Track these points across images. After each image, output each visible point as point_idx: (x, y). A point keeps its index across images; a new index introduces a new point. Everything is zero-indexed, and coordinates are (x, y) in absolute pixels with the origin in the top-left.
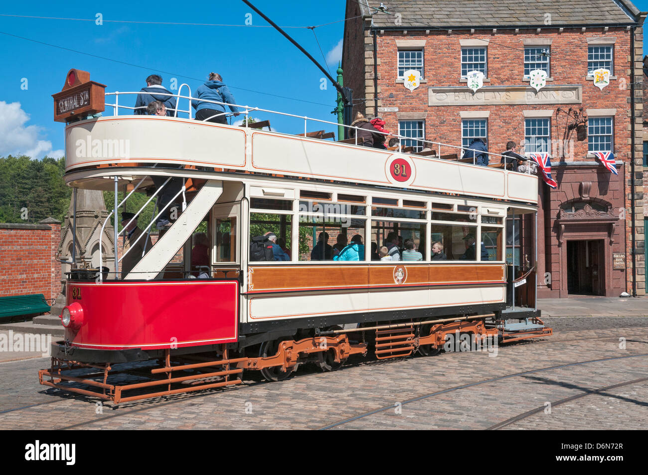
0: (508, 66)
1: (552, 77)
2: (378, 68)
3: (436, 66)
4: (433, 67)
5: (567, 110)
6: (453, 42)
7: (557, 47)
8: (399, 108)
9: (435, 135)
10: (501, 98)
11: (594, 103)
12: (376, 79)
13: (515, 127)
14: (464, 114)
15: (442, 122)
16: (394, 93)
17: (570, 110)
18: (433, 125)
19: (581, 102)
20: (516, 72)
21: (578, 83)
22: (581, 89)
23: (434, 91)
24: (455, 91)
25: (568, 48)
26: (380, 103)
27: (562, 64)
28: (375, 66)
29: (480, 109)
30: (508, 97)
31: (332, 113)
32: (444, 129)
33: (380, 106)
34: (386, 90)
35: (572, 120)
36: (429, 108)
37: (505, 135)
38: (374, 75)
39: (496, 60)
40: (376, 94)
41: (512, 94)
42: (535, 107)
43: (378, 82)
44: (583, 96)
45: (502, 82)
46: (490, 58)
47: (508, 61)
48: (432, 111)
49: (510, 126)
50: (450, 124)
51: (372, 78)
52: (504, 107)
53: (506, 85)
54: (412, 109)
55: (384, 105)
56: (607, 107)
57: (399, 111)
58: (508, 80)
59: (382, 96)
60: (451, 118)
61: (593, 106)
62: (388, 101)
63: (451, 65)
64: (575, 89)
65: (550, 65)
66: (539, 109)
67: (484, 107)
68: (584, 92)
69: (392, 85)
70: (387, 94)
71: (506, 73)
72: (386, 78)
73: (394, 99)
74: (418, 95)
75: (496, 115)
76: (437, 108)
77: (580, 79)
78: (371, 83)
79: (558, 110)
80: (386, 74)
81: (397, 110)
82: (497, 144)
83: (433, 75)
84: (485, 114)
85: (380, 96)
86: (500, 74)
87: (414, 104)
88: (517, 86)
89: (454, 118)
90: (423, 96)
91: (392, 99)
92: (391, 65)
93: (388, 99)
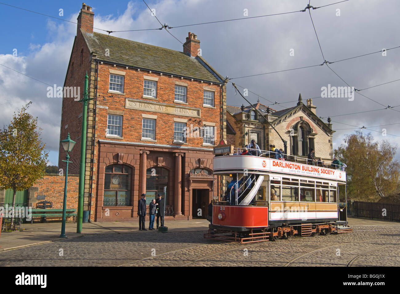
0: (167, 94)
1: (188, 103)
2: (98, 83)
4: (129, 88)
5: (194, 120)
6: (140, 76)
7: (190, 88)
8: (109, 107)
9: (128, 125)
10: (163, 109)
11: (206, 119)
12: (96, 88)
13: (170, 126)
14: (144, 115)
15: (132, 119)
16: (106, 98)
18: (127, 119)
19: (200, 117)
20: (171, 97)
21: (199, 108)
22: (200, 111)
23: (129, 101)
24: (140, 102)
25: (195, 90)
26: (98, 103)
27: (192, 97)
28: (96, 81)
29: (152, 114)
30: (167, 110)
32: (133, 122)
33: (98, 105)
34: (102, 96)
36: (125, 110)
37: (164, 130)
39: (161, 89)
40: (96, 97)
41: (169, 108)
42: (179, 117)
43: (98, 90)
44: (202, 115)
45: (164, 101)
46: (158, 88)
47: (167, 91)
48: (127, 111)
49: (167, 125)
50: (136, 120)
52: (164, 115)
53: (165, 104)
54: (116, 109)
55: (100, 104)
57: (109, 109)
58: (167, 101)
59: (99, 99)
60: (137, 117)
61: (206, 120)
63: (139, 88)
64: (198, 110)
65: (187, 97)
66: (181, 118)
67: (154, 113)
68: (201, 113)
69: (106, 93)
70: (102, 98)
71: (165, 97)
72: (102, 89)
74: (120, 101)
75: (160, 118)
76: (130, 110)
77: (200, 106)
78: (93, 90)
79: (190, 120)
80: (103, 87)
81: (108, 108)
82: (160, 134)
83: (129, 92)
84: (155, 117)
86: (163, 97)
87: (117, 106)
88: (171, 105)
89: (139, 117)
90: (122, 102)
91: (105, 101)
92: (106, 82)
93: (103, 101)
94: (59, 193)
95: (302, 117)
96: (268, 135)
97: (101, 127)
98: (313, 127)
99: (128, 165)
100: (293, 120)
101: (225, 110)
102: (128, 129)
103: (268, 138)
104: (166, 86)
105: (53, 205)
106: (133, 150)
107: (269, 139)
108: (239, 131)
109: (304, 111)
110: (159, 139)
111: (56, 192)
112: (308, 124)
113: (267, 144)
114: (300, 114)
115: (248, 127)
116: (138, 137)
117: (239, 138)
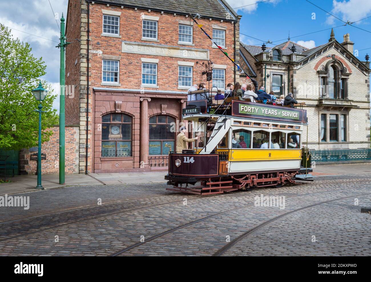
0: (170, 35)
1: (194, 44)
2: (90, 25)
3: (127, 28)
4: (125, 29)
5: (202, 63)
6: (138, 16)
7: (197, 27)
8: (103, 52)
9: (125, 71)
10: (165, 52)
11: (216, 61)
12: (88, 32)
13: (173, 70)
14: (143, 60)
15: (130, 63)
16: (100, 42)
17: (203, 63)
18: (124, 65)
19: (209, 59)
20: (174, 38)
21: (208, 49)
22: (209, 52)
23: (126, 44)
24: (139, 45)
26: (90, 47)
27: (199, 37)
28: (88, 23)
29: (153, 58)
30: (169, 52)
31: (56, 47)
32: (131, 67)
33: (91, 50)
34: (95, 40)
35: (204, 69)
36: (122, 54)
37: (167, 75)
38: (87, 29)
39: (163, 29)
40: (88, 41)
41: (172, 50)
42: (184, 60)
43: (90, 34)
44: (210, 57)
45: (166, 43)
46: (159, 28)
47: (170, 32)
48: (124, 56)
49: (170, 69)
50: (135, 65)
51: (85, 31)
52: (167, 58)
53: (169, 45)
54: (112, 53)
55: (93, 49)
56: (222, 64)
57: (103, 54)
58: (170, 43)
59: (92, 43)
60: (136, 61)
61: (215, 63)
62: (96, 46)
63: (136, 29)
64: (206, 52)
65: (193, 37)
66: (187, 61)
67: (155, 57)
68: (210, 54)
69: (99, 37)
70: (96, 42)
71: (168, 38)
72: (95, 32)
73: (100, 46)
74: (115, 45)
75: (162, 62)
76: (127, 54)
77: (208, 47)
78: (85, 34)
79: (197, 63)
80: (95, 29)
82: (163, 79)
83: (125, 34)
84: (156, 61)
85: (91, 43)
86: (165, 38)
87: (113, 50)
88: (175, 47)
89: (137, 61)
90: (118, 46)
91: (98, 46)
92: (99, 24)
93: (96, 45)
94: (53, 144)
95: (334, 55)
96: (292, 76)
97: (95, 74)
98: (347, 65)
99: (127, 114)
100: (323, 59)
101: (237, 51)
102: (126, 75)
103: (293, 80)
104: (169, 25)
105: (47, 157)
106: (131, 98)
107: (294, 82)
108: (260, 73)
109: (337, 48)
110: (162, 85)
111: (49, 144)
112: (340, 63)
113: (291, 87)
114: (332, 51)
115: (270, 69)
116: (137, 83)
117: (260, 81)
